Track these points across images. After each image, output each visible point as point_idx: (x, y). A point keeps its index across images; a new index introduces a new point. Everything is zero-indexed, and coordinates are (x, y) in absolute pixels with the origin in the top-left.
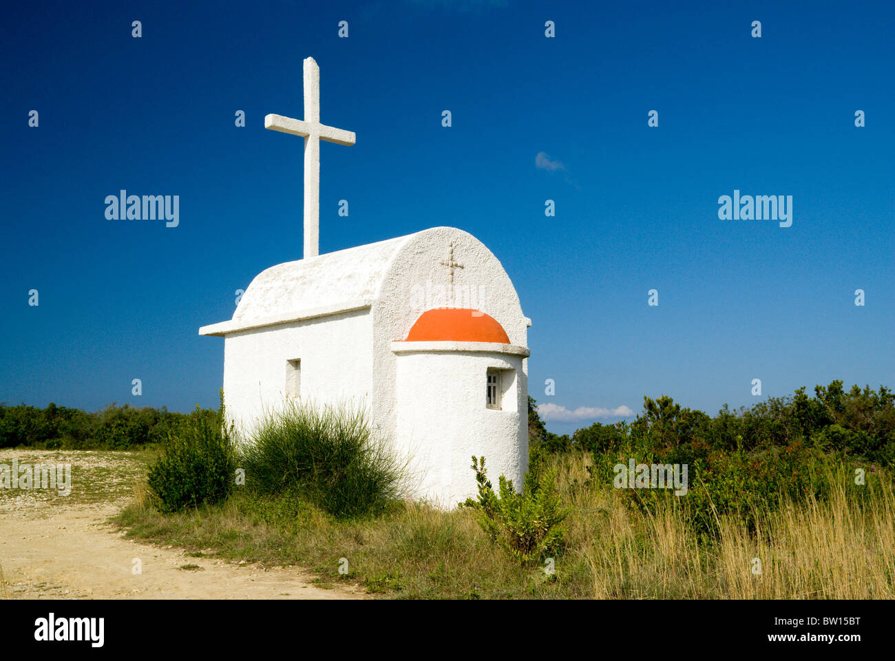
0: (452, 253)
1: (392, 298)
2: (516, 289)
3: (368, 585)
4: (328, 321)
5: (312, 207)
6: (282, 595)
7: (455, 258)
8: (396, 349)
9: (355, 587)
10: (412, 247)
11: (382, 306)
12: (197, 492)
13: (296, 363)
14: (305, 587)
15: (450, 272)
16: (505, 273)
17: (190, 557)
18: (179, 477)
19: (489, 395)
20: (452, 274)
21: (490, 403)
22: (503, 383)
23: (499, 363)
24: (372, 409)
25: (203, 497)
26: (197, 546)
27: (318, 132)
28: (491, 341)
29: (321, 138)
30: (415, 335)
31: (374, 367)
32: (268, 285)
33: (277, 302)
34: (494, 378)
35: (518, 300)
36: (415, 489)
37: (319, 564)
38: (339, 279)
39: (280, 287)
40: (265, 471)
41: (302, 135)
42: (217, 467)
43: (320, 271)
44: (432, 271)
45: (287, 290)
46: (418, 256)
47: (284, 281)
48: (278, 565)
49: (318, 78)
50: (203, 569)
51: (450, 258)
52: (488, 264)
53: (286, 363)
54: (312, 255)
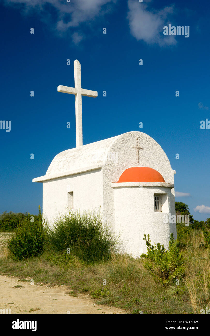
0: (138, 143)
1: (111, 164)
2: (168, 158)
3: (92, 295)
4: (84, 175)
5: (79, 125)
6: (54, 300)
7: (139, 145)
8: (113, 186)
9: (88, 295)
10: (119, 141)
11: (106, 167)
12: (29, 251)
13: (72, 193)
14: (65, 296)
15: (137, 151)
16: (163, 151)
17: (20, 282)
18: (21, 245)
19: (156, 205)
20: (138, 152)
21: (156, 209)
22: (162, 200)
23: (159, 191)
24: (103, 213)
25: (32, 253)
26: (24, 276)
27: (81, 92)
28: (155, 181)
29: (82, 94)
30: (122, 180)
31: (103, 194)
32: (60, 160)
33: (63, 167)
34: (158, 198)
35: (169, 162)
36: (123, 249)
37: (75, 285)
38: (89, 156)
39: (65, 160)
40: (58, 241)
41: (74, 94)
42: (38, 240)
43: (81, 153)
44: (129, 151)
45: (68, 161)
46: (122, 144)
47: (67, 157)
48: (57, 285)
49: (80, 69)
50: (24, 287)
51: (137, 145)
52: (155, 147)
53: (67, 193)
54: (80, 146)
